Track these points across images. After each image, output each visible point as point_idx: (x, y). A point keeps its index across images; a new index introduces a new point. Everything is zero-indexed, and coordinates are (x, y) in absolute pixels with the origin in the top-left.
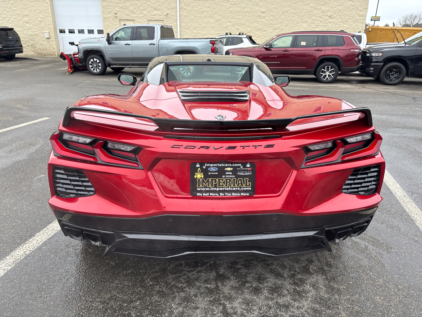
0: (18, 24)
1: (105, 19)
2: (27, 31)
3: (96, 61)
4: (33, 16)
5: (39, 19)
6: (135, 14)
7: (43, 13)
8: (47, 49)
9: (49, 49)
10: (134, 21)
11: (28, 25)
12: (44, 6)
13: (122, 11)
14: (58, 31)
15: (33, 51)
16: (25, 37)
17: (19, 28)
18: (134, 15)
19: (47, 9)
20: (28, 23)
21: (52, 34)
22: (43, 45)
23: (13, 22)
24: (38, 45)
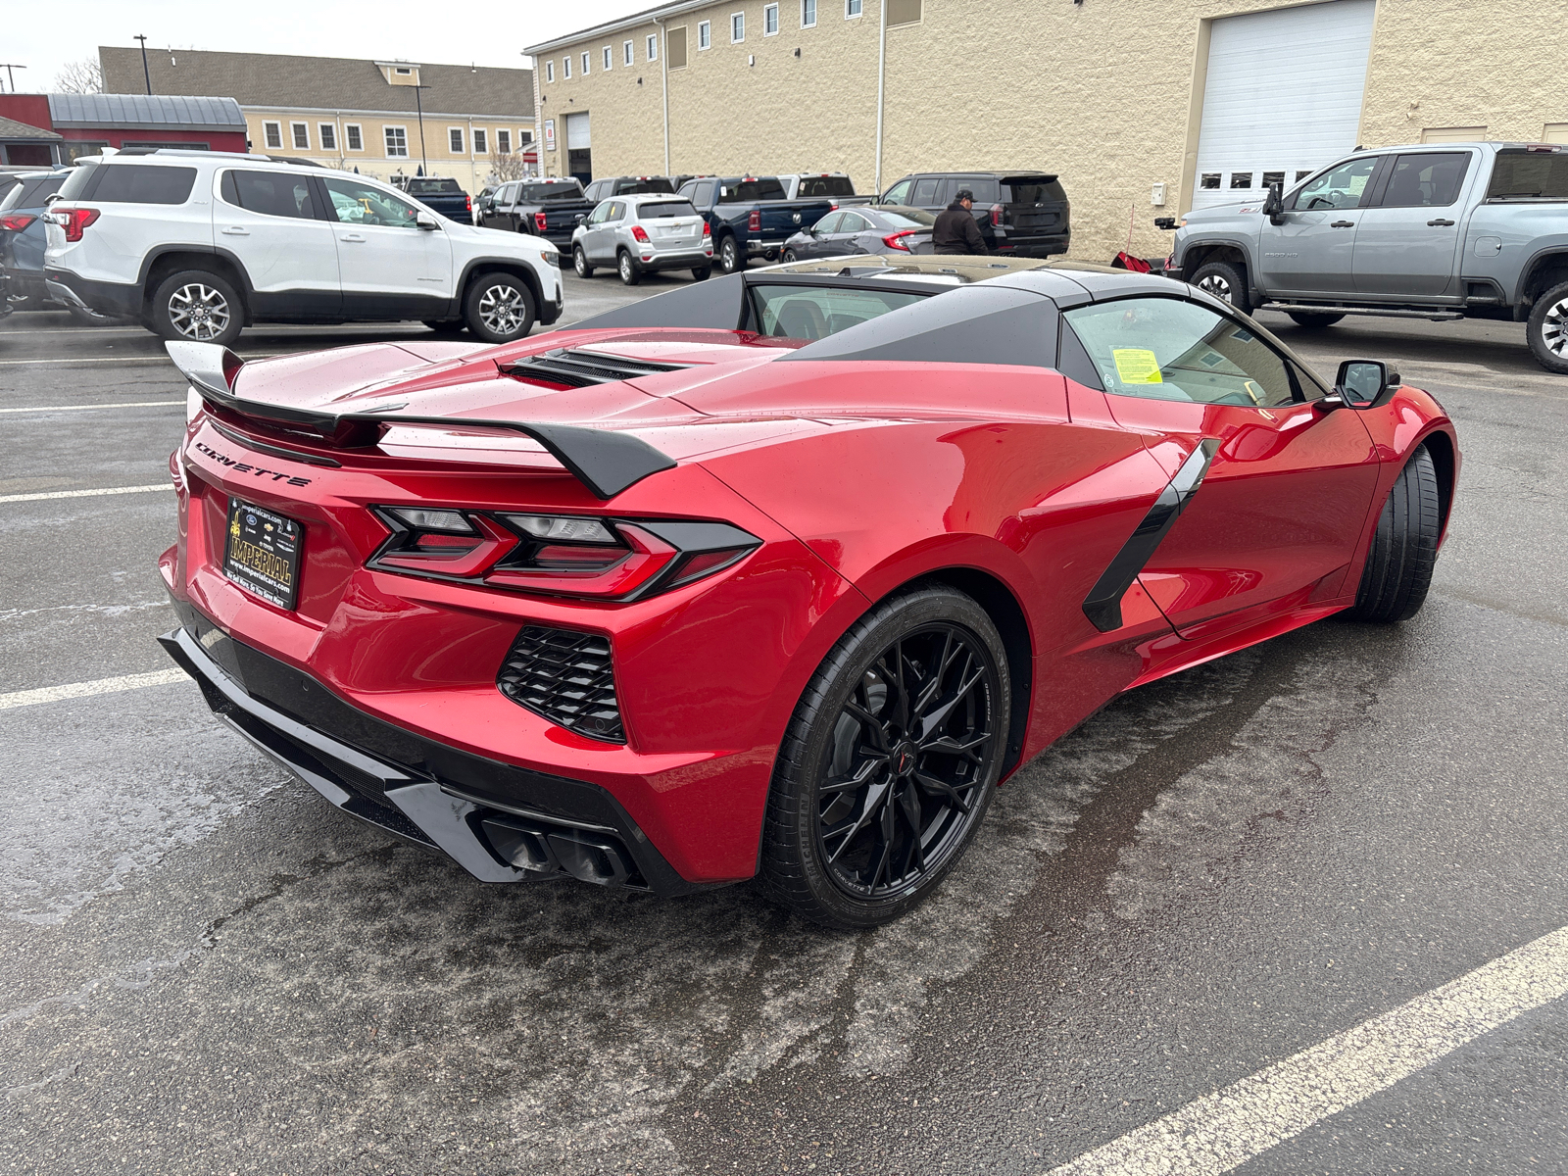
0: (1086, 163)
1: (1369, 128)
2: (1103, 185)
3: (1220, 282)
4: (1134, 134)
5: (1148, 144)
6: (1493, 105)
7: (1163, 124)
8: (1147, 243)
9: (1153, 243)
10: (1482, 131)
11: (1113, 166)
12: (1172, 99)
13: (1445, 93)
14: (1199, 180)
15: (1108, 249)
16: (1096, 202)
17: (1084, 175)
18: (1486, 109)
19: (1179, 109)
20: (1112, 157)
21: (1176, 193)
22: (1139, 228)
23: (1076, 155)
24: (1124, 231)
